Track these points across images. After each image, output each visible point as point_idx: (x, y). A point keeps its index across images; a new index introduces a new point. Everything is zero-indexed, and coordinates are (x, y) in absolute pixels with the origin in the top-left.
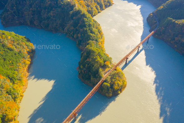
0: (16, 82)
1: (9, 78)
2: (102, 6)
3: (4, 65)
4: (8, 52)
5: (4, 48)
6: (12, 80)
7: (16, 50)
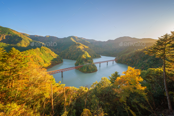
3: (46, 58)
5: (50, 55)
6: (45, 62)
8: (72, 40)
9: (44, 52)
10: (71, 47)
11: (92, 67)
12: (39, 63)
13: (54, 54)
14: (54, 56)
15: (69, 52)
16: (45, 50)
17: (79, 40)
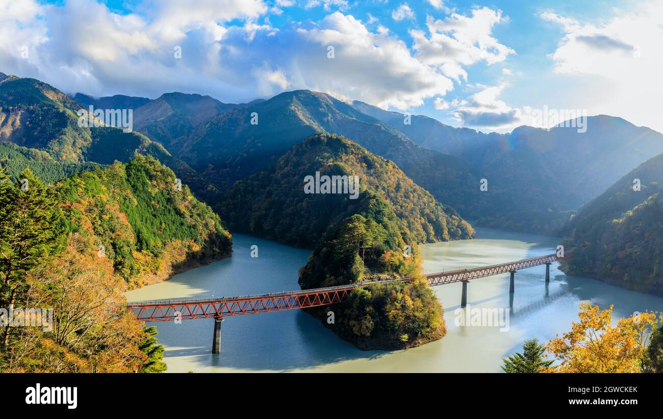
0: (144, 251)
1: (138, 236)
2: (442, 229)
3: (146, 220)
4: (169, 213)
5: (167, 204)
6: (141, 245)
7: (189, 220)
8: (295, 116)
9: (144, 184)
10: (287, 162)
11: (409, 302)
12: (114, 245)
13: (190, 197)
14: (187, 214)
15: (270, 194)
16: (147, 172)
17: (340, 115)
